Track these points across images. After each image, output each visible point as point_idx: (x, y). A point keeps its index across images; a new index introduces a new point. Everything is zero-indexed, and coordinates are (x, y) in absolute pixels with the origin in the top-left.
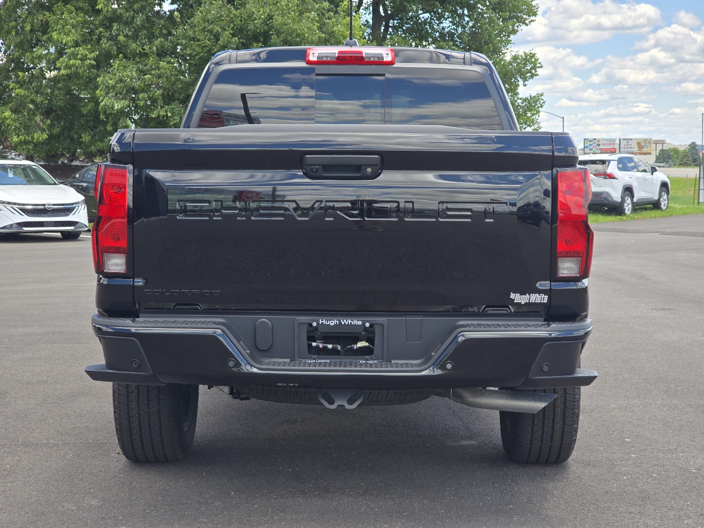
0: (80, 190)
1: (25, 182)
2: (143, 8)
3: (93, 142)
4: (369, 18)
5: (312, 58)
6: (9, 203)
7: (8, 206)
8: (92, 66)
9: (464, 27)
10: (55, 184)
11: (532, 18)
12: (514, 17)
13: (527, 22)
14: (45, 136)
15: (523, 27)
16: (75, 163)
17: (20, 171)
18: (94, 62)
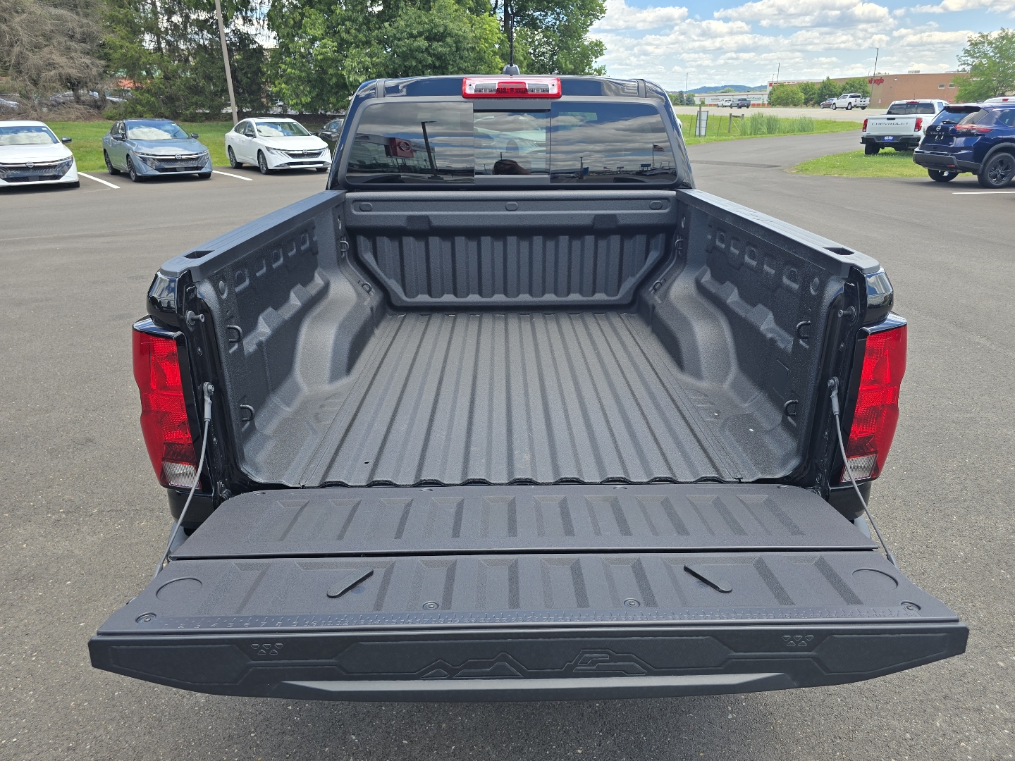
0: (325, 138)
1: (290, 134)
2: (362, 10)
3: (338, 101)
4: (502, 15)
5: (469, 91)
6: (279, 149)
7: (279, 151)
8: (335, 51)
9: (560, 21)
10: (309, 135)
11: (603, 15)
12: (591, 14)
13: (599, 18)
14: (309, 99)
15: (597, 21)
16: (328, 113)
17: (286, 125)
18: (336, 49)
